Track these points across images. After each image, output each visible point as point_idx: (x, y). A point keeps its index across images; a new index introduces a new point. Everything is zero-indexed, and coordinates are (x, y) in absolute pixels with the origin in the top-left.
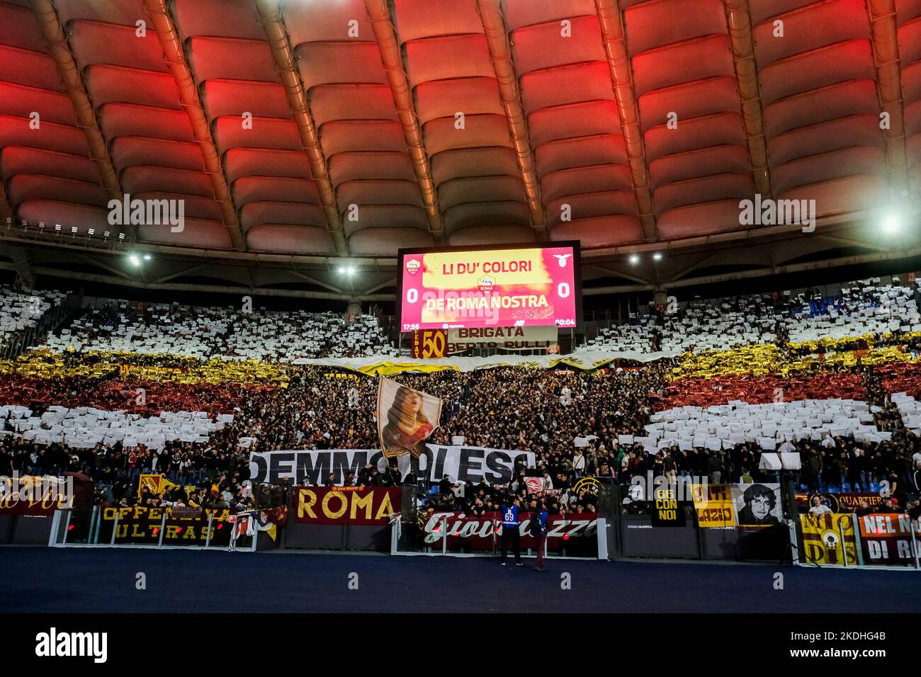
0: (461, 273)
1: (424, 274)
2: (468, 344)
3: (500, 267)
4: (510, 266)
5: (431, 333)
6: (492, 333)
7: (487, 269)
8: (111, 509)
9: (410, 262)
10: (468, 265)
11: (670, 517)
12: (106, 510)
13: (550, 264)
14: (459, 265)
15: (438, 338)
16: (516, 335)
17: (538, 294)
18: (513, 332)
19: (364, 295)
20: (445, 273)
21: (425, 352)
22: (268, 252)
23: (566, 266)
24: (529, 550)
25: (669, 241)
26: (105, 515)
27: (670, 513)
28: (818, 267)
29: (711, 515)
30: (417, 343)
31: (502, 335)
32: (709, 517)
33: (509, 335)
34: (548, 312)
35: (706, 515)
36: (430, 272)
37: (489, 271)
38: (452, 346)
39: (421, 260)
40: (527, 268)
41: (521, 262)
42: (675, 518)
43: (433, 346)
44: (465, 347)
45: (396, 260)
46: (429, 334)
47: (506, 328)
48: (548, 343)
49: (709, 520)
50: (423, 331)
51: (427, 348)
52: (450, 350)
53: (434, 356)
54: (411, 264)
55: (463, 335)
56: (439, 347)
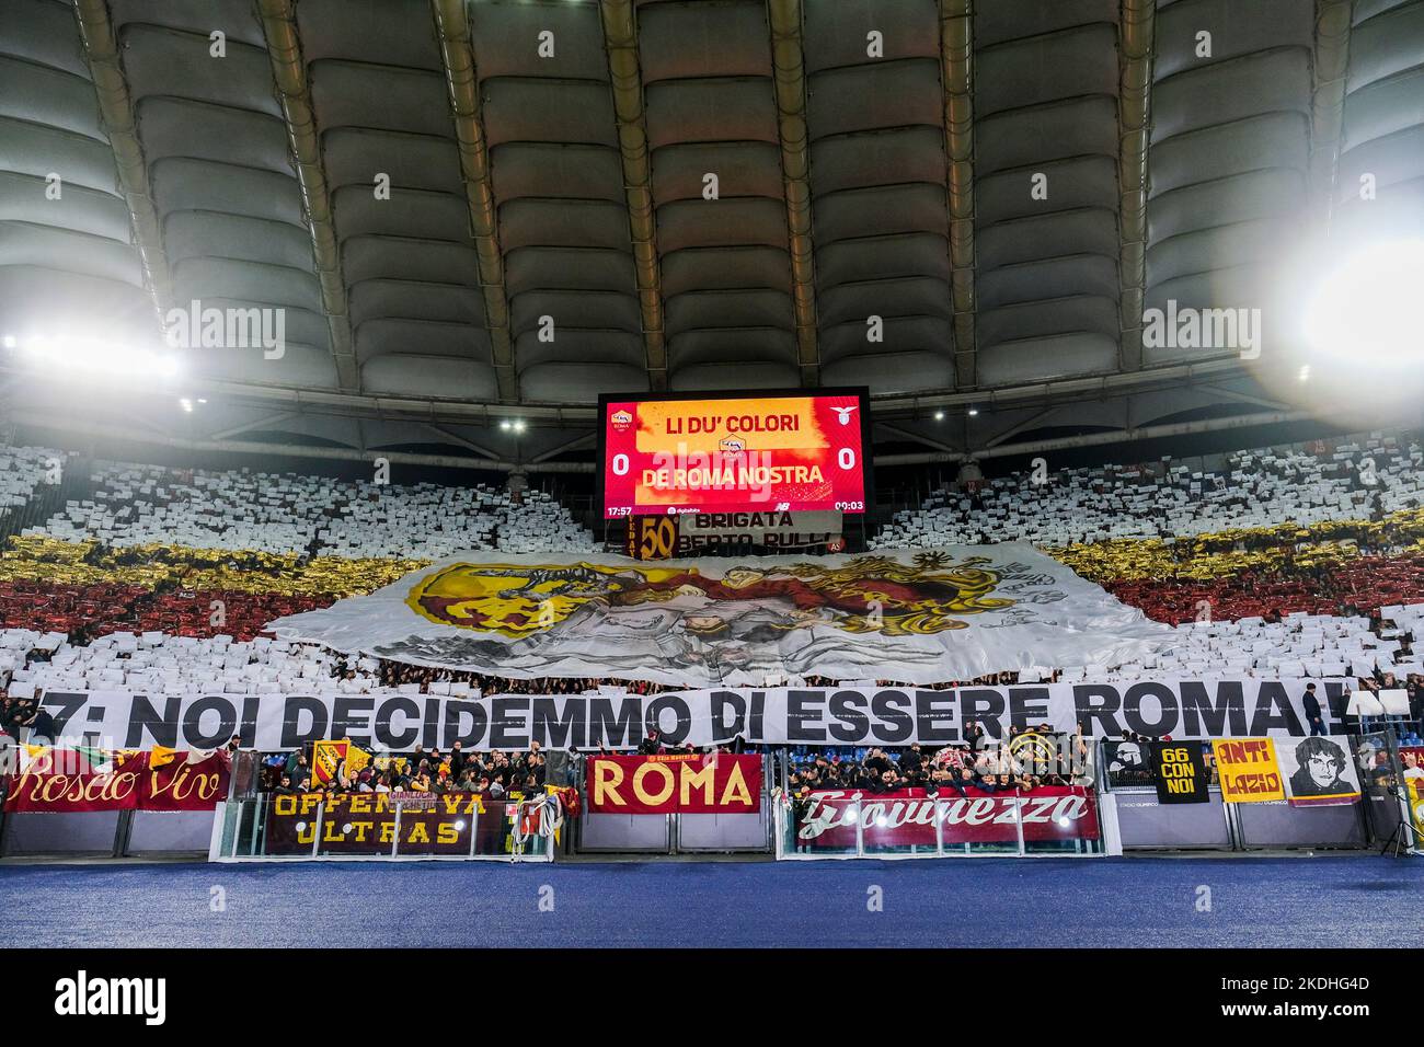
0: (693, 432)
1: (638, 432)
2: (709, 537)
3: (753, 424)
4: (767, 423)
5: (654, 520)
6: (746, 521)
7: (733, 427)
8: (287, 798)
9: (617, 415)
10: (705, 419)
11: (1185, 789)
12: (279, 799)
13: (825, 421)
14: (691, 420)
15: (664, 528)
16: (781, 524)
17: (809, 464)
18: (777, 519)
19: (532, 463)
20: (669, 431)
21: (644, 549)
22: (393, 396)
23: (850, 423)
24: (967, 845)
25: (992, 389)
26: (278, 807)
27: (1184, 783)
28: (1191, 431)
29: (1249, 785)
30: (632, 535)
31: (761, 524)
32: (1245, 787)
33: (772, 524)
34: (824, 491)
35: (1241, 785)
36: (647, 429)
37: (736, 430)
38: (685, 540)
39: (633, 412)
40: (793, 425)
41: (783, 417)
42: (1193, 791)
43: (657, 540)
44: (705, 541)
45: (596, 411)
46: (651, 522)
47: (766, 513)
48: (827, 536)
49: (1246, 792)
50: (643, 517)
51: (649, 543)
52: (683, 546)
53: (657, 555)
54: (620, 417)
55: (702, 524)
56: (666, 542)
